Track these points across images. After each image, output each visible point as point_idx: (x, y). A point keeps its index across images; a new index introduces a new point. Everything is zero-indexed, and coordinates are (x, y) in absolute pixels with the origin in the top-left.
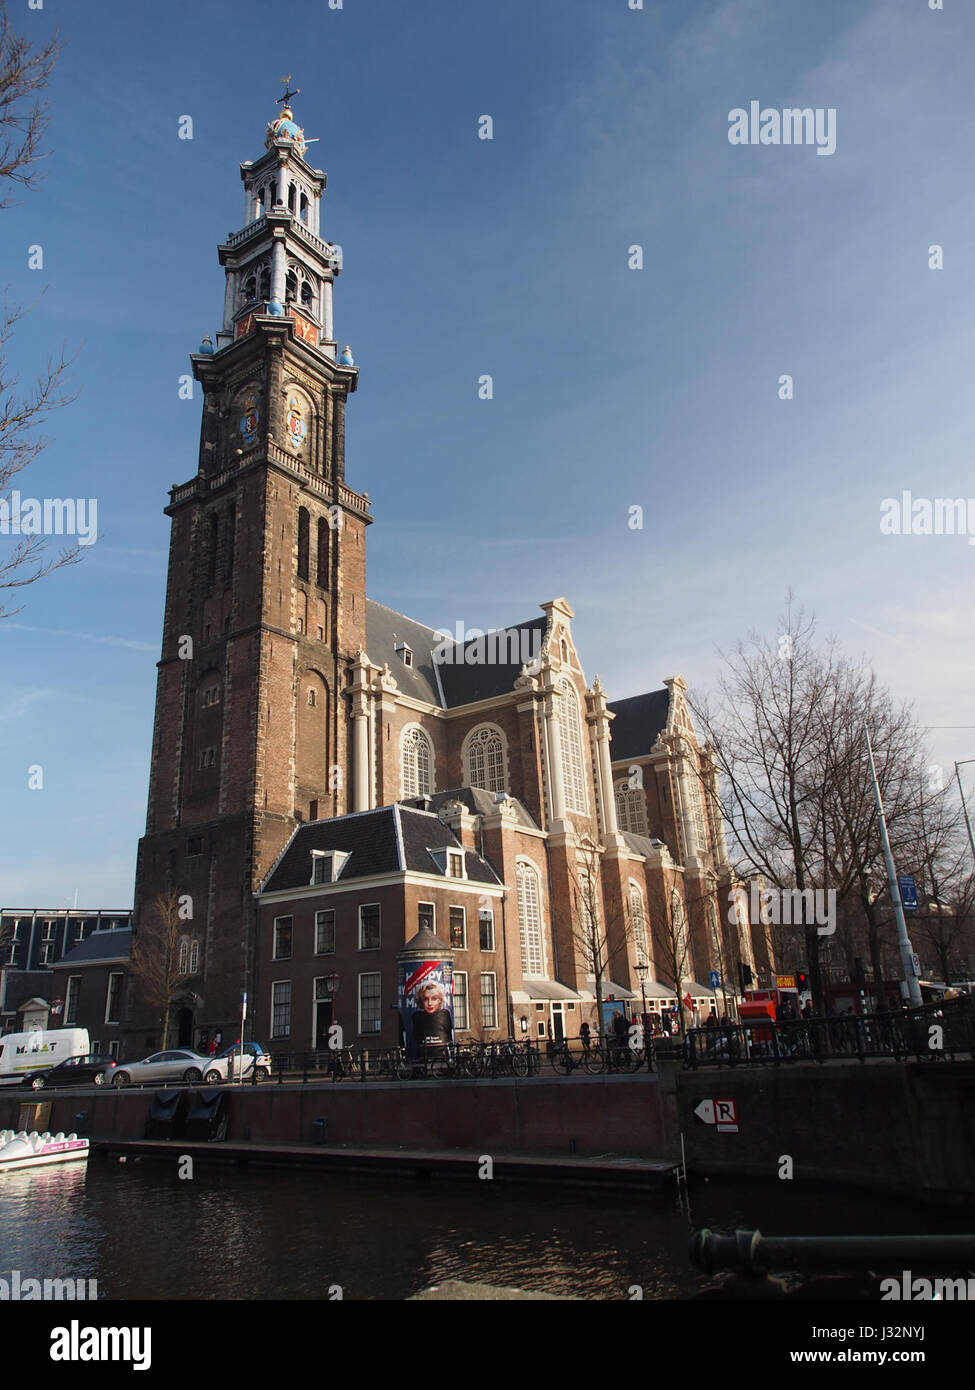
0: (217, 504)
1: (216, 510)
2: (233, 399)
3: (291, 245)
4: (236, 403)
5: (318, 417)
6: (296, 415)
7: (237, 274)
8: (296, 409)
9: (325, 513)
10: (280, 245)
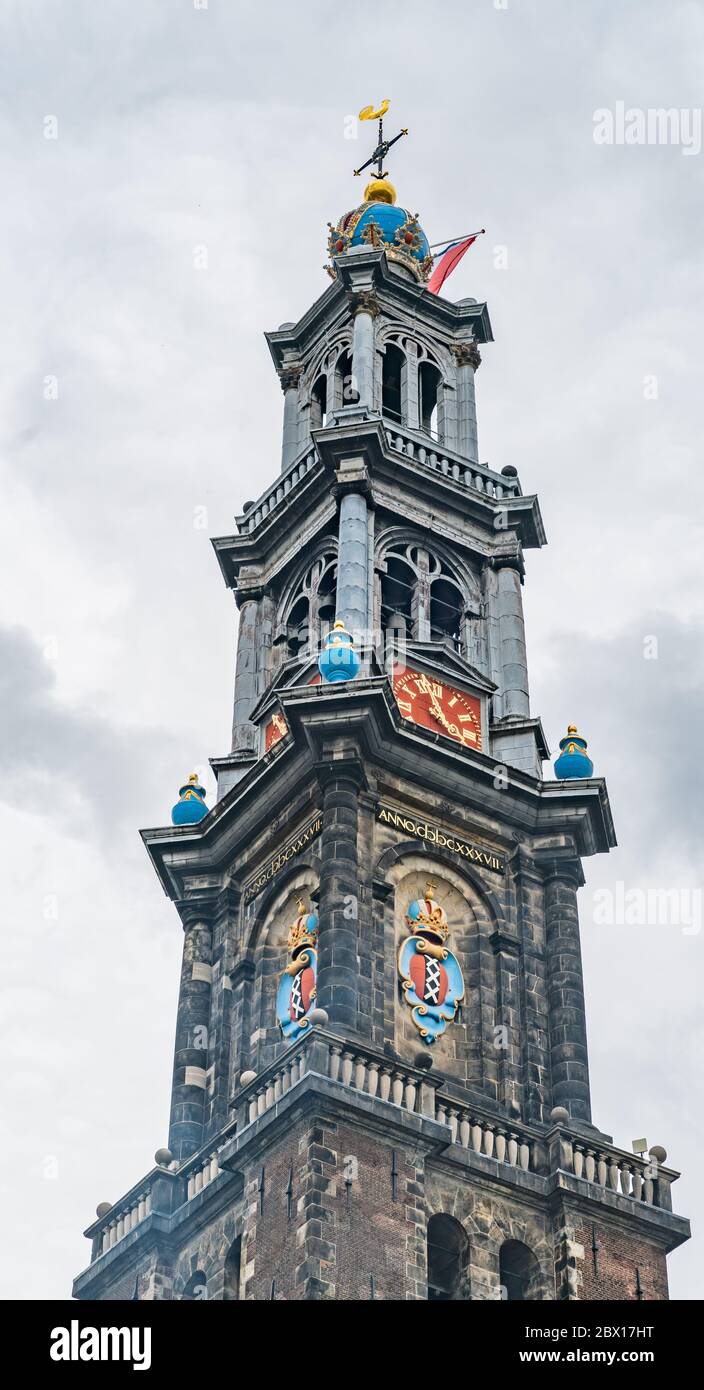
0: (203, 1250)
1: (201, 1266)
3: (386, 496)
4: (267, 942)
5: (498, 941)
6: (429, 946)
8: (427, 929)
9: (525, 1225)
10: (353, 506)
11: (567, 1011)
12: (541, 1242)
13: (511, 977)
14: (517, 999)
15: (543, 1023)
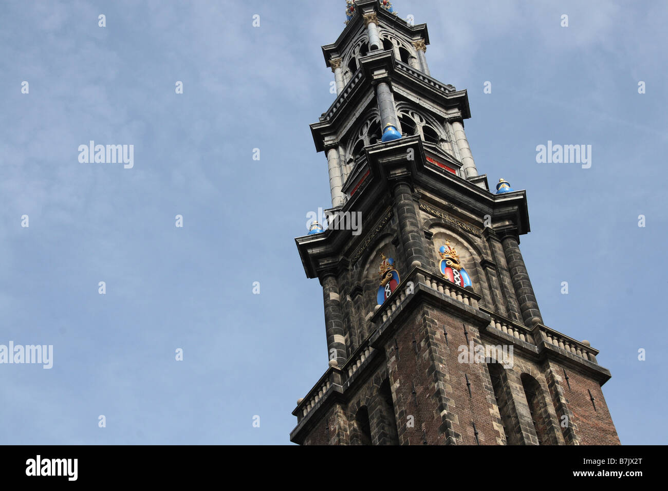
0: (363, 396)
1: (362, 404)
2: (361, 273)
4: (367, 277)
5: (484, 264)
6: (452, 263)
7: (341, 149)
8: (450, 256)
9: (529, 367)
10: (383, 87)
11: (525, 288)
12: (540, 376)
13: (494, 278)
14: (498, 286)
15: (514, 296)
